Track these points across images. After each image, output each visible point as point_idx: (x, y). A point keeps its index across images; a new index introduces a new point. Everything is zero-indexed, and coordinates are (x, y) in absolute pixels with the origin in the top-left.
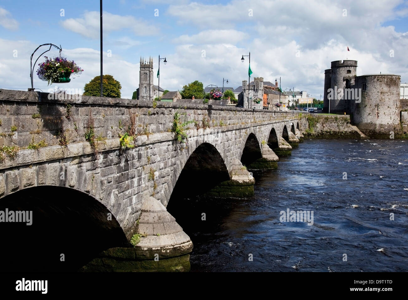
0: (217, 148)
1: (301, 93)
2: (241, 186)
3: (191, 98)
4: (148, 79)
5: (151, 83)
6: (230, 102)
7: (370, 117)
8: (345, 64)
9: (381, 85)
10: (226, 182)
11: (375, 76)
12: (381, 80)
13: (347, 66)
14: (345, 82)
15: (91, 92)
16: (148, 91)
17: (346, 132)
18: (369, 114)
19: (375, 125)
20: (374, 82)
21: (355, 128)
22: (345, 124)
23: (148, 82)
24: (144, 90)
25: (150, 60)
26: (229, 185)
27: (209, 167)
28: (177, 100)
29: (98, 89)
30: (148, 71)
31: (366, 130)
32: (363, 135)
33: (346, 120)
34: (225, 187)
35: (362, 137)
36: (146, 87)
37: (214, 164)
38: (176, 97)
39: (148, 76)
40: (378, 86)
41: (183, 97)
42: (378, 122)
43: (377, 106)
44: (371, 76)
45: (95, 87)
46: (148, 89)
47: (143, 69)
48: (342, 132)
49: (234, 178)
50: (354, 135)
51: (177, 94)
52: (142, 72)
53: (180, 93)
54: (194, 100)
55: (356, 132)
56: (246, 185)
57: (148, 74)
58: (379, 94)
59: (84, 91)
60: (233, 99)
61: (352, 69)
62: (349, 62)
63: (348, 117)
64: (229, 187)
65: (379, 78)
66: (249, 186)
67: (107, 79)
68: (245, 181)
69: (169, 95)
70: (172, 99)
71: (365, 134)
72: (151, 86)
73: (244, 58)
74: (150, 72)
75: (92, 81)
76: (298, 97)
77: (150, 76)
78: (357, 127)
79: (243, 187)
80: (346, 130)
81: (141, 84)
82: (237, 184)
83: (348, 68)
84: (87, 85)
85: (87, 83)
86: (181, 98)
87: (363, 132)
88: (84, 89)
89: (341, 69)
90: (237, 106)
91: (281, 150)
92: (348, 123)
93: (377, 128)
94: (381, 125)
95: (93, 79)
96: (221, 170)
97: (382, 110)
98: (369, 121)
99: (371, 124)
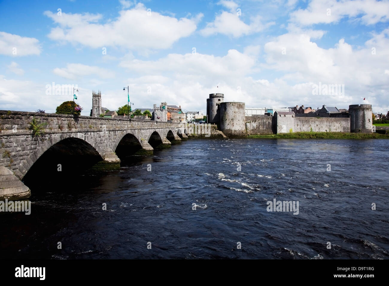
0: (87, 141)
1: (198, 113)
2: (110, 164)
3: (123, 115)
4: (98, 103)
5: (100, 106)
6: (147, 117)
7: (229, 126)
8: (217, 96)
9: (234, 108)
10: (101, 162)
11: (231, 103)
12: (234, 105)
13: (218, 97)
14: (217, 106)
15: (60, 111)
16: (98, 111)
17: (215, 134)
18: (228, 124)
19: (232, 130)
20: (230, 106)
21: (221, 132)
22: (215, 130)
23: (98, 105)
24: (95, 110)
25: (99, 92)
26: (103, 163)
27: (89, 153)
28: (115, 116)
29: (65, 110)
30: (98, 99)
31: (227, 133)
32: (225, 136)
33: (215, 128)
34: (100, 165)
35: (225, 137)
36: (96, 108)
37: (90, 151)
38: (114, 114)
39: (98, 101)
40: (233, 108)
41: (119, 115)
42: (233, 129)
43: (232, 120)
44: (229, 103)
45: (63, 109)
46: (98, 109)
47: (95, 97)
48: (213, 135)
49: (106, 159)
50: (220, 136)
51: (114, 113)
52: (94, 99)
53: (117, 112)
54: (125, 116)
55: (221, 135)
56: (113, 163)
57: (98, 100)
58: (233, 113)
59: (56, 111)
60: (150, 115)
61: (221, 99)
62: (219, 95)
63: (216, 126)
64: (102, 165)
65: (233, 104)
66: (116, 164)
67: (71, 103)
68: (113, 161)
69: (109, 113)
70: (111, 116)
71: (226, 136)
72: (100, 108)
73: (125, 89)
74: (99, 99)
75: (61, 105)
76: (196, 115)
77: (99, 102)
78: (222, 132)
79: (112, 165)
80: (215, 133)
81: (93, 107)
82: (108, 163)
83: (219, 98)
84: (58, 108)
85: (58, 106)
86: (117, 115)
87: (225, 135)
88: (56, 110)
89: (215, 98)
90: (151, 120)
91: (164, 145)
92: (216, 129)
93: (233, 132)
94: (235, 131)
95: (62, 103)
96: (96, 155)
97: (235, 122)
98: (228, 128)
99: (230, 130)
